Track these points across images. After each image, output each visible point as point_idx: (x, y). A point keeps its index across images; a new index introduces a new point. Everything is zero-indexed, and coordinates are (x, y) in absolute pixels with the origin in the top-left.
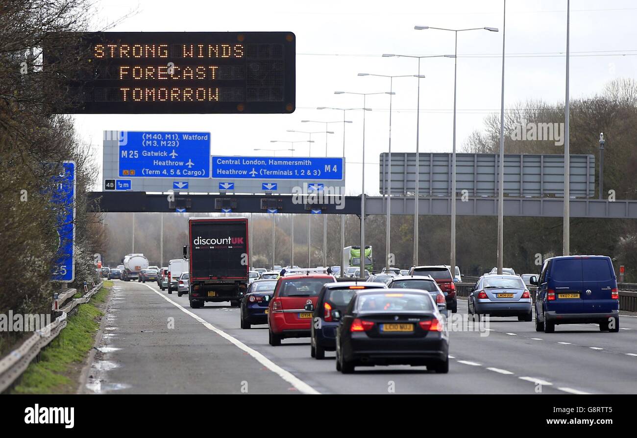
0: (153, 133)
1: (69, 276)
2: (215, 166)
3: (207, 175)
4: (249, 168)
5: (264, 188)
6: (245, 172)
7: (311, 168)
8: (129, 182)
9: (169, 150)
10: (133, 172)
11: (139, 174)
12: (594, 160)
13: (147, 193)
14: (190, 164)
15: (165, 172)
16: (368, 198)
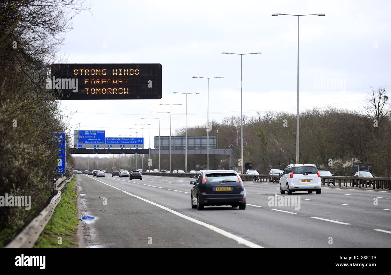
0: (88, 131)
1: (63, 172)
2: (107, 140)
3: (104, 143)
4: (116, 141)
5: (121, 147)
6: (115, 142)
7: (134, 141)
8: (81, 145)
9: (93, 136)
10: (82, 142)
11: (84, 143)
12: (215, 138)
13: (87, 148)
14: (99, 140)
15: (92, 142)
16: (151, 149)
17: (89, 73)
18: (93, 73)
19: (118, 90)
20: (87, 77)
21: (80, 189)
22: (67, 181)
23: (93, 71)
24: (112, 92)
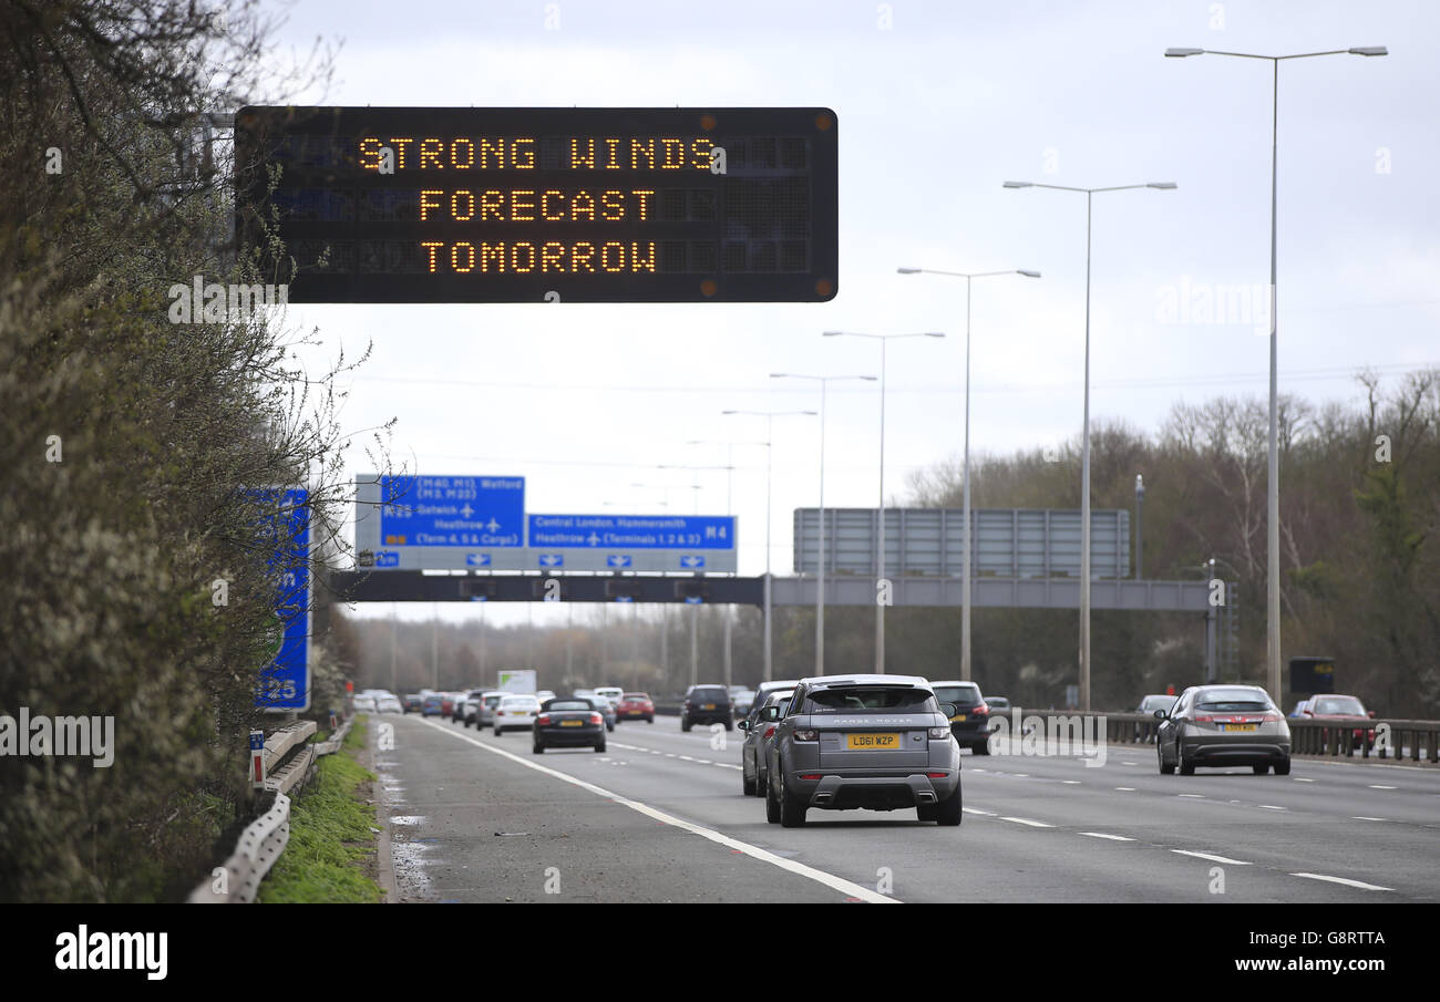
0: (434, 478)
1: (299, 702)
2: (534, 530)
3: (520, 544)
4: (586, 532)
5: (611, 564)
6: (580, 539)
7: (685, 532)
8: (395, 555)
9: (460, 504)
10: (402, 539)
11: (411, 542)
12: (1127, 519)
13: (427, 572)
14: (493, 525)
15: (453, 539)
16: (774, 580)
17: (445, 157)
18: (463, 158)
19: (599, 252)
20: (431, 178)
21: (390, 788)
22: (321, 748)
23: (462, 149)
24: (566, 261)
